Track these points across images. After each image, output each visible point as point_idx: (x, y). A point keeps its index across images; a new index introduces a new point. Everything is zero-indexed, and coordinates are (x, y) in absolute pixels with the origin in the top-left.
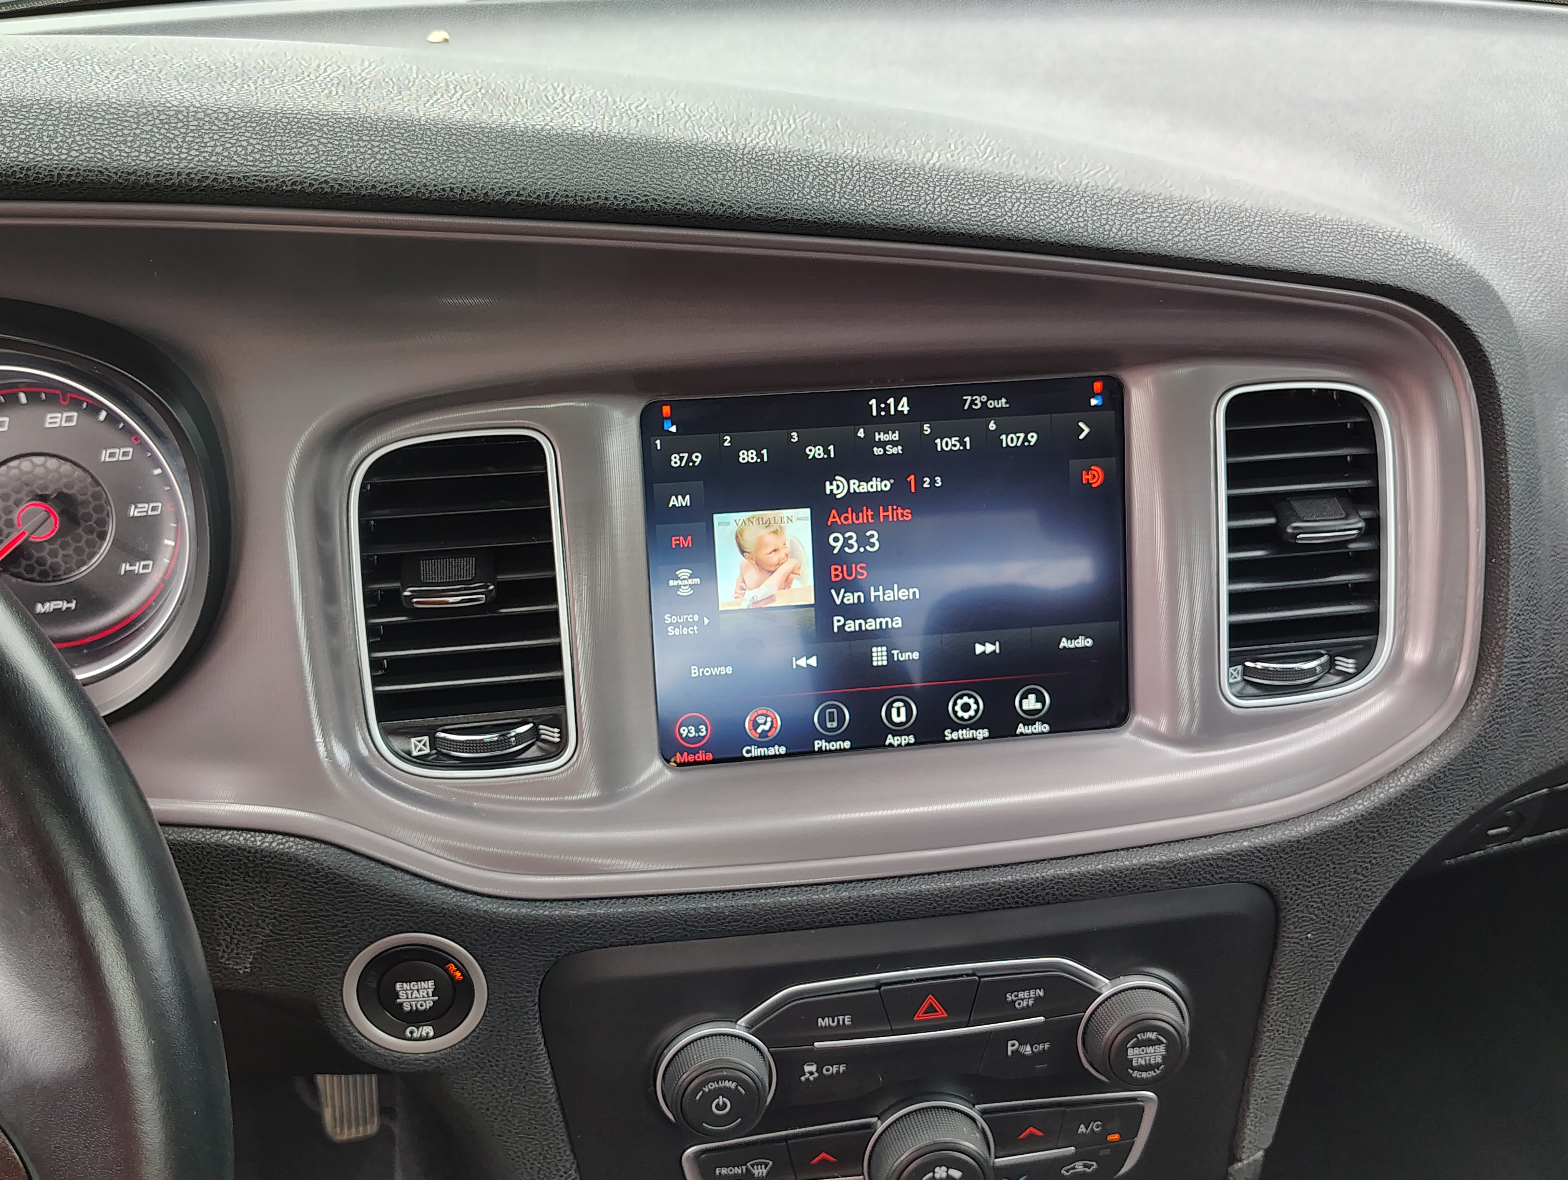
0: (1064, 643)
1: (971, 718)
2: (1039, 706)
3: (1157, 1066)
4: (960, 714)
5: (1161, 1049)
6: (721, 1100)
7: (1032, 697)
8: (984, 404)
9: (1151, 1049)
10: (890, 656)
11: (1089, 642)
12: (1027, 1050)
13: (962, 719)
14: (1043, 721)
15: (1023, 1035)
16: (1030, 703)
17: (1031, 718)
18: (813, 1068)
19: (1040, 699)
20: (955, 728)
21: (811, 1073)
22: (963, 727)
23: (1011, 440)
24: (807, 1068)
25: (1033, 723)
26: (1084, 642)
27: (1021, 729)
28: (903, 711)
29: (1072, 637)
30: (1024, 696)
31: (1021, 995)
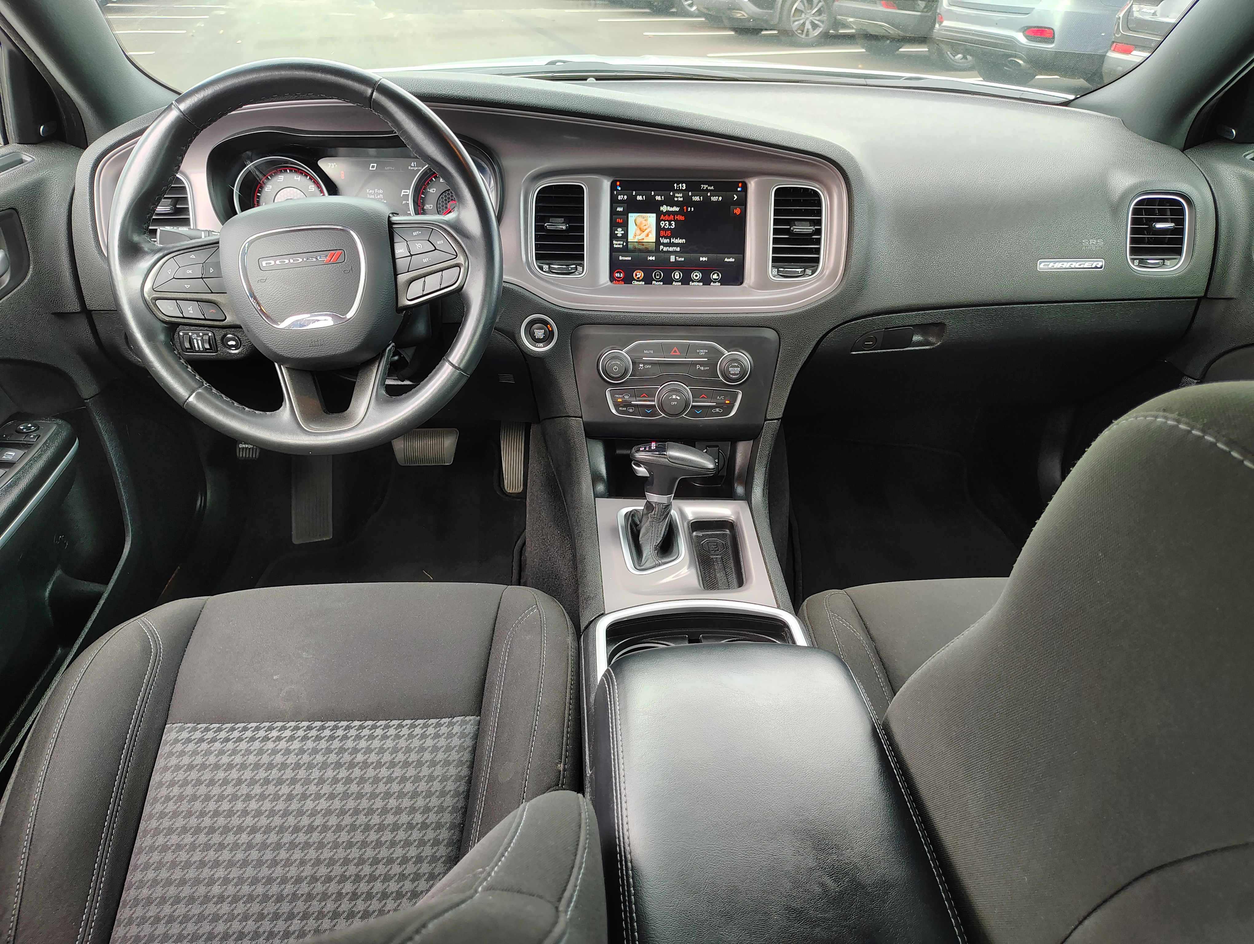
0: (726, 260)
1: (698, 279)
2: (717, 277)
3: (738, 374)
4: (695, 278)
5: (739, 369)
6: (615, 367)
7: (716, 275)
8: (707, 188)
9: (736, 369)
10: (676, 259)
11: (733, 260)
12: (703, 368)
13: (695, 279)
14: (719, 282)
15: (702, 364)
16: (715, 276)
17: (715, 281)
18: (642, 366)
19: (718, 275)
20: (693, 281)
21: (641, 367)
22: (695, 282)
23: (714, 199)
24: (640, 365)
25: (716, 282)
26: (732, 260)
27: (712, 284)
28: (678, 275)
29: (728, 258)
30: (714, 274)
31: (701, 351)
